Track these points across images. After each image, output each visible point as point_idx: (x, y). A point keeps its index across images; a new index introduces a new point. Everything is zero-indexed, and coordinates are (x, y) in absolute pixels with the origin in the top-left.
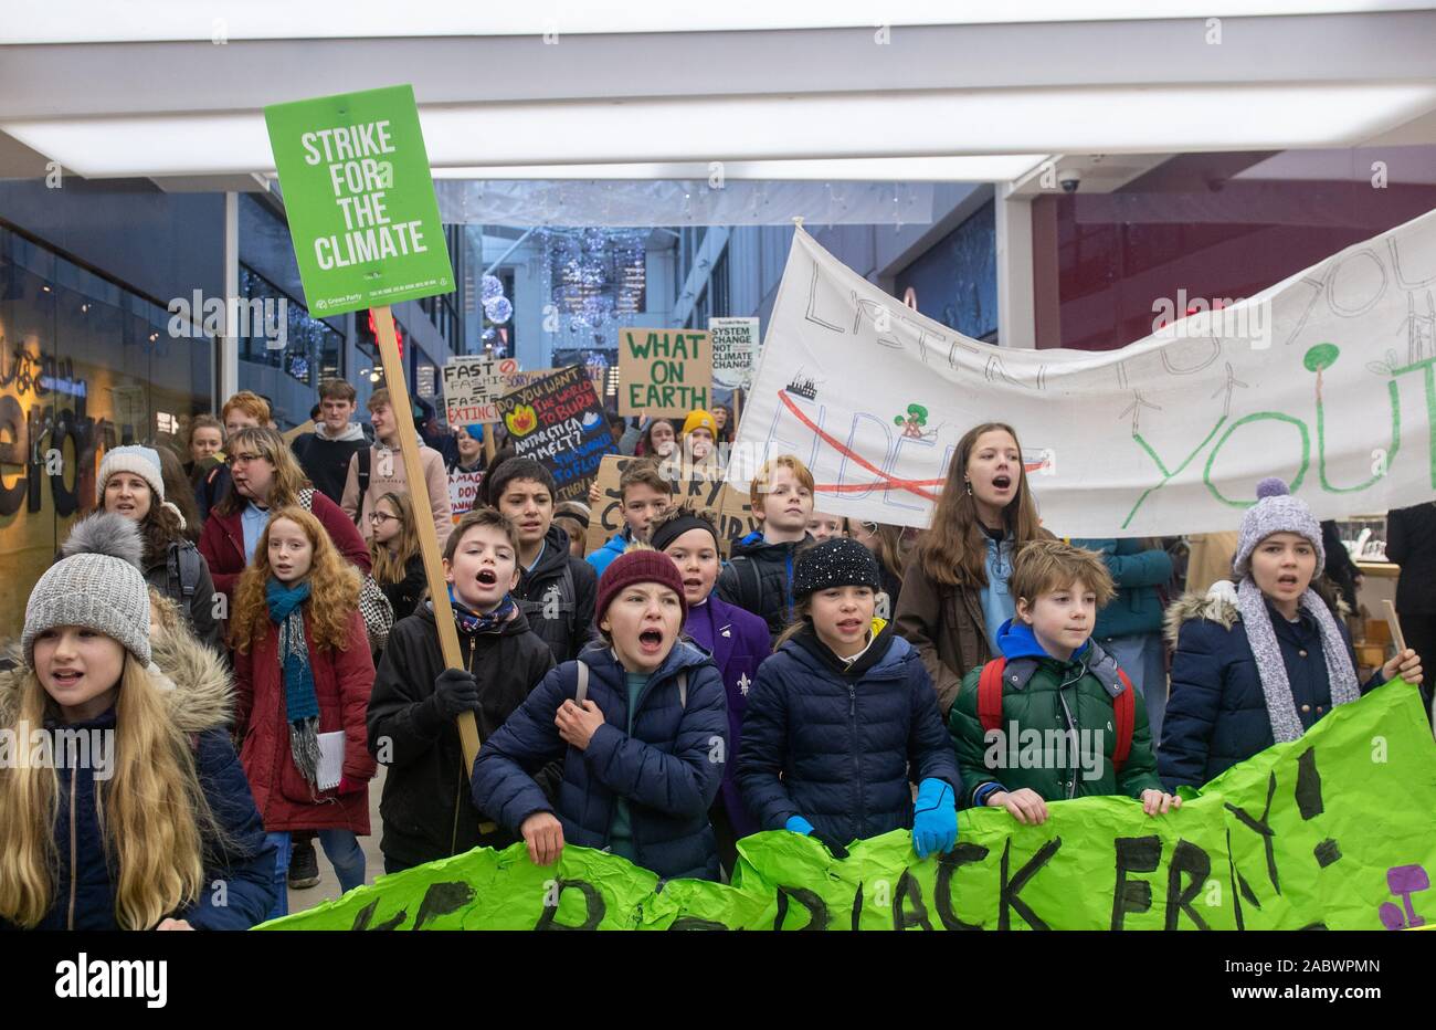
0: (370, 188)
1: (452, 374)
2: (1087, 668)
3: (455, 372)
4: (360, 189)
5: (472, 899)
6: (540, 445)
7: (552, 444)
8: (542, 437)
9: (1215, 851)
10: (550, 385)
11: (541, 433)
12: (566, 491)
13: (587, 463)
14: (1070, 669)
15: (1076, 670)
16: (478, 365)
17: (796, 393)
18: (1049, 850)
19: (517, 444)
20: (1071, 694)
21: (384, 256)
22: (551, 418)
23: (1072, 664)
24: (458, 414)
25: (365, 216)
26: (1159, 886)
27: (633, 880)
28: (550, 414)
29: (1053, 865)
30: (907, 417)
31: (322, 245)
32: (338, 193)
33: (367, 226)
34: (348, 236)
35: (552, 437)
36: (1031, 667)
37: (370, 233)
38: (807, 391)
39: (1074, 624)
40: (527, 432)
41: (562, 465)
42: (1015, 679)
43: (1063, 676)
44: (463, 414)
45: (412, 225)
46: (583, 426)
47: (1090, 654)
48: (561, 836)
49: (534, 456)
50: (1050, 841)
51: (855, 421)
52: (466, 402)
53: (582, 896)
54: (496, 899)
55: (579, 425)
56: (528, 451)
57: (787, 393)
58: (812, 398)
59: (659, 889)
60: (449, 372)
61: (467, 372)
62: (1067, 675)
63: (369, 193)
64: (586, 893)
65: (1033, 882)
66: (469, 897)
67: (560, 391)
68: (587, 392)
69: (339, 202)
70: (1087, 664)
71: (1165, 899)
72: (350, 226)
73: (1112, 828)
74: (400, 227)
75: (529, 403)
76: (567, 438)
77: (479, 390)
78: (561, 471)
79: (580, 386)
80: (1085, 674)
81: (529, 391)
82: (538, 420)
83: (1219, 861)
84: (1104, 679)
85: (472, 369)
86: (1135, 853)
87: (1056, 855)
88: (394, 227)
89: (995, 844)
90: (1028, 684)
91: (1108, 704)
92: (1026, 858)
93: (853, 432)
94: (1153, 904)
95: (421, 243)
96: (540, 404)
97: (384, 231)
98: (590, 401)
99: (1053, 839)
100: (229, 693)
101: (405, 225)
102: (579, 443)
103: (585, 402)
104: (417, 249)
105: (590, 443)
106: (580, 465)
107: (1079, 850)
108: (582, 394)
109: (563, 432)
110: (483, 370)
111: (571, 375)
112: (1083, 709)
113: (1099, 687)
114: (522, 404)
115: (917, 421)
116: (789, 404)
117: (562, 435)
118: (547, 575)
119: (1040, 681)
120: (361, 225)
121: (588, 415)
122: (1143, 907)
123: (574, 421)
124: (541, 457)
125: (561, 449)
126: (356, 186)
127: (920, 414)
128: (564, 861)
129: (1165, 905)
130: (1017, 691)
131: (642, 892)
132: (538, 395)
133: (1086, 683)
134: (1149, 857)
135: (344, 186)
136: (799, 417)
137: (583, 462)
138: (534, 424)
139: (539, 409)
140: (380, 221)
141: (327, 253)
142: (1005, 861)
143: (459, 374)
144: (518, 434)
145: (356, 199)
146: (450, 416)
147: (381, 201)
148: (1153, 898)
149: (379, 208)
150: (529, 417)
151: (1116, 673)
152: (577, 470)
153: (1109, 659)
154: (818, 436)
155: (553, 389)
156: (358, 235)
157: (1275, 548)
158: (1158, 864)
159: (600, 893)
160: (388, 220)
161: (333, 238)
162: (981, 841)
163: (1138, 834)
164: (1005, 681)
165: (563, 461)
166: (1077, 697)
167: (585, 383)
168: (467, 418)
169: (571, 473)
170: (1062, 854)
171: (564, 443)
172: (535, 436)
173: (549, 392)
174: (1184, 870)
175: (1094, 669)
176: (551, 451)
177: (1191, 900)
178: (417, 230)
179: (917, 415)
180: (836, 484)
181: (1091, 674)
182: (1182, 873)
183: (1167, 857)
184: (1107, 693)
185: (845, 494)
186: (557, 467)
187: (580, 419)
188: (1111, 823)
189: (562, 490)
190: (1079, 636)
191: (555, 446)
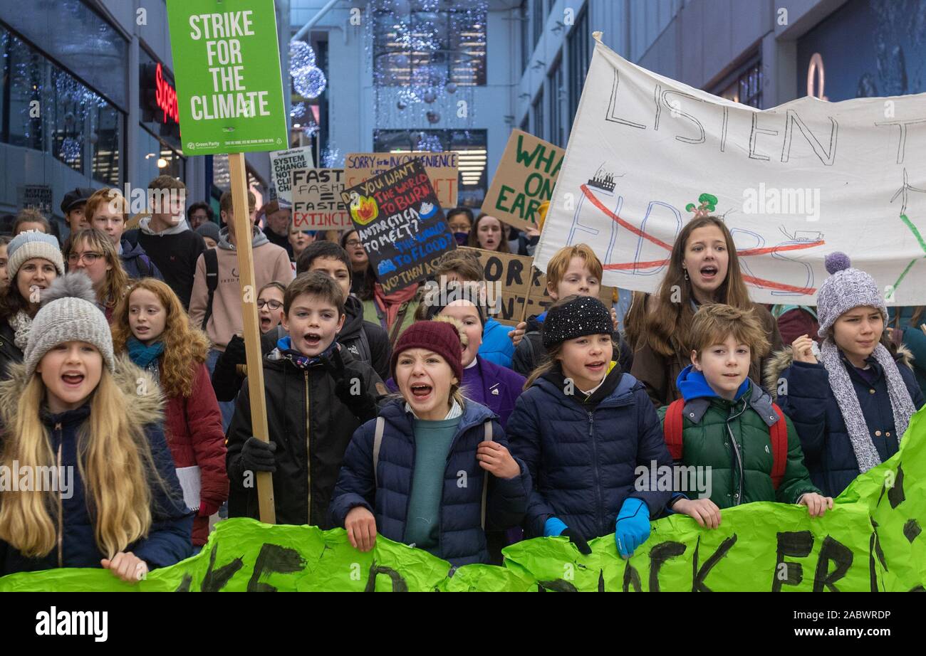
0: (233, 62)
1: (301, 178)
2: (748, 404)
3: (304, 176)
4: (226, 62)
5: (304, 568)
6: (382, 233)
7: (392, 232)
8: (383, 226)
9: (857, 549)
10: (389, 178)
11: (382, 222)
12: (406, 275)
13: (424, 250)
14: (735, 406)
15: (739, 406)
16: (328, 172)
17: (596, 186)
18: (728, 544)
19: (361, 232)
20: (736, 425)
21: (238, 116)
22: (391, 208)
23: (736, 402)
24: (304, 218)
25: (228, 83)
26: (810, 568)
27: (432, 568)
28: (390, 204)
29: (730, 554)
30: (698, 204)
31: (196, 101)
32: (211, 63)
33: (229, 91)
34: (214, 97)
35: (392, 225)
36: (706, 404)
37: (230, 96)
38: (606, 184)
39: (730, 371)
40: (370, 220)
41: (402, 251)
42: (692, 415)
43: (730, 412)
44: (309, 218)
45: (261, 94)
46: (420, 215)
47: (750, 393)
48: (374, 527)
49: (376, 243)
50: (728, 538)
51: (650, 208)
52: (313, 207)
53: (390, 581)
54: (326, 573)
55: (417, 214)
56: (370, 238)
57: (588, 187)
58: (611, 190)
59: (451, 574)
60: (298, 175)
61: (316, 178)
62: (733, 410)
63: (233, 66)
64: (393, 578)
65: (714, 570)
66: (301, 565)
67: (400, 182)
68: (422, 184)
69: (210, 70)
70: (748, 401)
71: (814, 578)
72: (216, 90)
73: (776, 526)
74: (252, 95)
75: (371, 195)
76: (406, 226)
77: (327, 196)
78: (400, 256)
79: (416, 178)
80: (747, 409)
81: (371, 183)
82: (379, 209)
83: (862, 556)
84: (762, 412)
85: (322, 174)
86: (791, 543)
87: (732, 548)
88: (248, 94)
89: (691, 541)
90: (702, 418)
91: (766, 432)
92: (712, 552)
93: (646, 217)
94: (803, 581)
95: (266, 108)
96: (381, 195)
97: (240, 96)
98: (426, 192)
99: (731, 536)
100: (162, 401)
101: (255, 94)
102: (417, 231)
103: (422, 193)
104: (263, 113)
105: (426, 230)
106: (418, 251)
107: (750, 543)
108: (419, 186)
109: (402, 221)
110: (333, 176)
111: (409, 169)
112: (746, 437)
113: (758, 419)
114: (365, 196)
115: (707, 207)
116: (591, 197)
117: (401, 224)
118: (348, 338)
119: (712, 416)
120: (225, 89)
121: (424, 205)
122: (796, 582)
123: (412, 210)
124: (383, 244)
125: (400, 236)
126: (224, 59)
127: (711, 203)
128: (378, 549)
129: (813, 582)
130: (694, 425)
131: (439, 577)
132: (379, 187)
133: (748, 416)
134: (803, 546)
135: (215, 58)
136: (599, 207)
137: (421, 247)
138: (376, 213)
139: (381, 201)
140: (238, 88)
141: (199, 107)
142: (696, 555)
143: (309, 178)
144: (362, 223)
145: (223, 69)
146: (296, 220)
147: (240, 73)
148: (804, 576)
149: (238, 78)
150: (371, 206)
151: (771, 407)
152: (415, 256)
153: (766, 396)
154: (615, 222)
155: (393, 182)
156: (221, 97)
157: (856, 320)
158: (810, 552)
159: (403, 579)
160: (243, 88)
161: (204, 97)
162: (682, 540)
163: (795, 530)
164: (685, 417)
165: (403, 248)
166: (741, 426)
167: (421, 176)
168: (313, 223)
169: (410, 259)
170: (738, 546)
171: (403, 231)
172: (376, 225)
173: (389, 184)
174: (832, 558)
175: (754, 405)
176: (392, 238)
177: (833, 582)
178: (265, 98)
179: (707, 203)
180: (633, 261)
181: (752, 409)
182: (829, 560)
183: (817, 547)
184: (764, 423)
185: (640, 270)
186: (397, 253)
187: (417, 208)
188: (775, 522)
189: (403, 274)
190: (734, 381)
191: (395, 234)
